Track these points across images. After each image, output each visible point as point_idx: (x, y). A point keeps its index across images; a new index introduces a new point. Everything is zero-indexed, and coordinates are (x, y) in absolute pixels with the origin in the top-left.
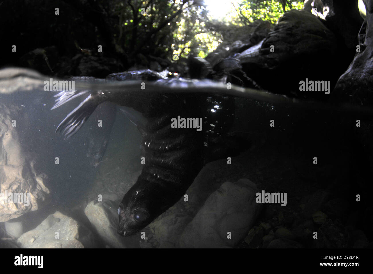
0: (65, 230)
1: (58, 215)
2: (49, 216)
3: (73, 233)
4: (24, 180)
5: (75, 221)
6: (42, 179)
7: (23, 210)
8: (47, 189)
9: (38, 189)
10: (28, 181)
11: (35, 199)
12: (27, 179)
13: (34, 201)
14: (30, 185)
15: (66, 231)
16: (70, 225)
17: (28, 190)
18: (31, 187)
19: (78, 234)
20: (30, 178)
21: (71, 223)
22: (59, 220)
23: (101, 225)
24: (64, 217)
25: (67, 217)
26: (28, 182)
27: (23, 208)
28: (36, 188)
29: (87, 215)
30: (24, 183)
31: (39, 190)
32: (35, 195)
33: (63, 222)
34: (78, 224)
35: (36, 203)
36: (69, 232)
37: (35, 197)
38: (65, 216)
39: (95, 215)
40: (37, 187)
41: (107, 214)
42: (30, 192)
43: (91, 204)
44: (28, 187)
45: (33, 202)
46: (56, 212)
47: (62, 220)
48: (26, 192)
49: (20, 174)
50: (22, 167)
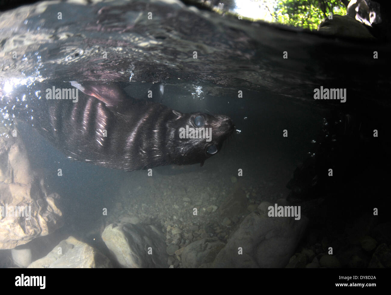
0: (80, 257)
1: (72, 240)
2: (61, 242)
3: (88, 262)
4: (33, 200)
5: (91, 248)
6: (53, 199)
7: (32, 235)
8: (59, 211)
9: (49, 210)
10: (37, 201)
11: (45, 222)
12: (37, 200)
13: (44, 225)
14: (39, 206)
15: (80, 259)
16: (85, 252)
17: (37, 212)
18: (40, 208)
19: (94, 262)
20: (39, 199)
21: (86, 250)
22: (73, 246)
23: (120, 252)
24: (78, 243)
25: (82, 243)
26: (37, 203)
27: (32, 232)
28: (46, 209)
29: (104, 240)
30: (33, 203)
31: (49, 212)
32: (45, 218)
33: (77, 249)
34: (94, 251)
35: (46, 227)
36: (84, 260)
37: (44, 219)
38: (79, 242)
39: (114, 241)
40: (48, 209)
41: (127, 239)
42: (40, 214)
43: (109, 227)
44: (38, 209)
45: (42, 226)
46: (69, 237)
47: (76, 246)
48: (35, 214)
49: (29, 194)
50: (31, 185)
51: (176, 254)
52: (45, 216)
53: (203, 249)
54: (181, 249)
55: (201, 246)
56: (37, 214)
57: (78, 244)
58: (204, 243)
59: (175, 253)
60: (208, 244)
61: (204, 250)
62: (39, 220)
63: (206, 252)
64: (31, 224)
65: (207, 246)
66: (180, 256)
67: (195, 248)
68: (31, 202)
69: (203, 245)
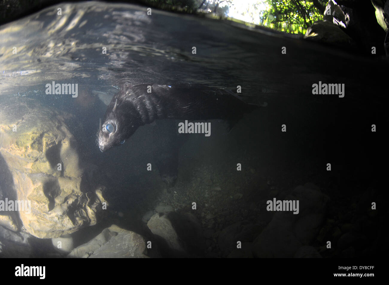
0: (127, 244)
1: (114, 228)
2: (104, 230)
4: (82, 193)
7: (80, 225)
8: (106, 202)
10: (86, 194)
11: (94, 213)
12: (86, 192)
13: (93, 216)
16: (134, 240)
17: (86, 204)
18: (89, 200)
20: (88, 192)
21: (134, 237)
22: (116, 234)
24: (121, 230)
25: (125, 230)
27: (81, 223)
30: (82, 195)
31: (97, 203)
32: (94, 209)
33: (122, 236)
34: (144, 239)
35: (95, 217)
38: (123, 230)
40: (96, 201)
42: (88, 206)
44: (86, 201)
45: (91, 217)
46: (112, 226)
47: (119, 234)
48: (83, 206)
49: (79, 187)
50: (81, 179)
52: (93, 208)
56: (85, 206)
57: (121, 232)
62: (87, 211)
64: (79, 215)
68: (81, 195)
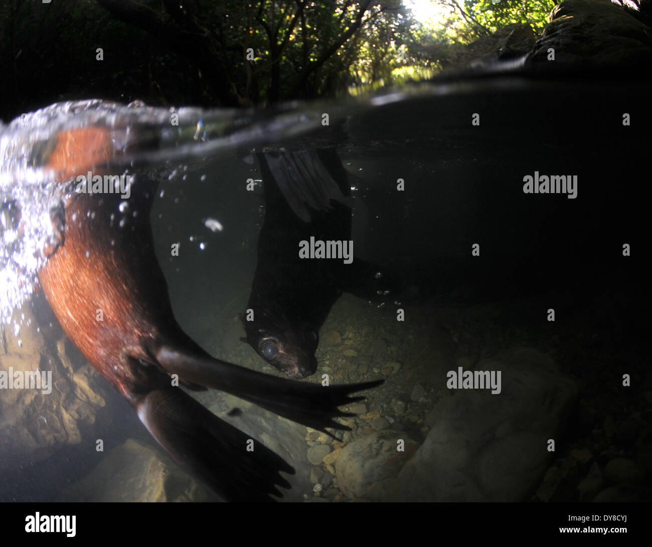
51: (326, 462)
53: (374, 453)
54: (334, 452)
55: (371, 448)
58: (375, 441)
59: (324, 460)
60: (383, 442)
61: (377, 454)
63: (380, 458)
65: (381, 446)
66: (333, 465)
67: (359, 452)
69: (375, 446)
